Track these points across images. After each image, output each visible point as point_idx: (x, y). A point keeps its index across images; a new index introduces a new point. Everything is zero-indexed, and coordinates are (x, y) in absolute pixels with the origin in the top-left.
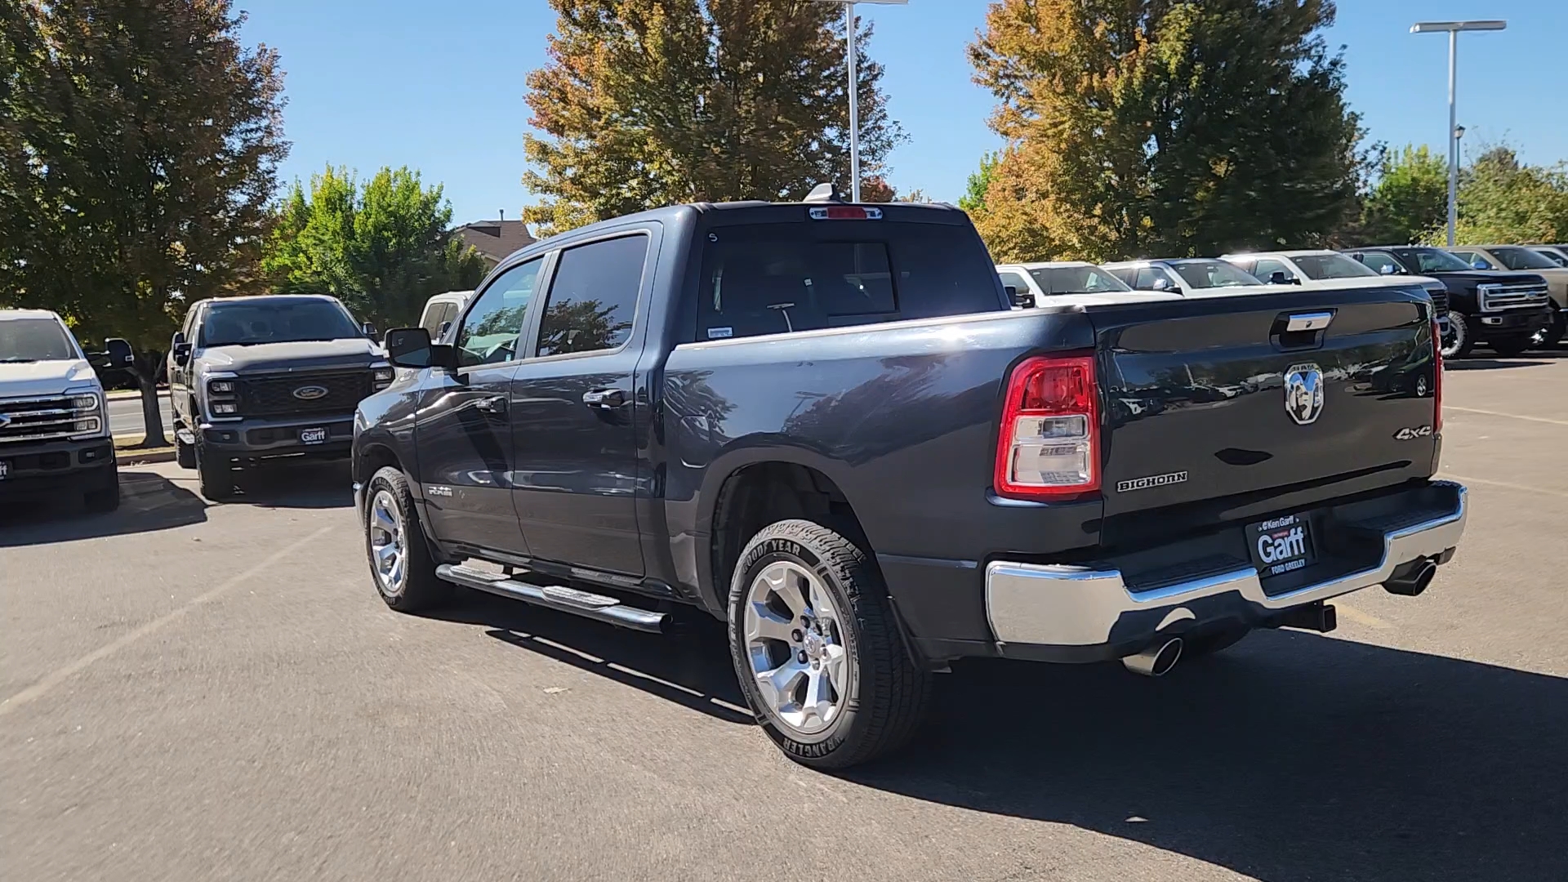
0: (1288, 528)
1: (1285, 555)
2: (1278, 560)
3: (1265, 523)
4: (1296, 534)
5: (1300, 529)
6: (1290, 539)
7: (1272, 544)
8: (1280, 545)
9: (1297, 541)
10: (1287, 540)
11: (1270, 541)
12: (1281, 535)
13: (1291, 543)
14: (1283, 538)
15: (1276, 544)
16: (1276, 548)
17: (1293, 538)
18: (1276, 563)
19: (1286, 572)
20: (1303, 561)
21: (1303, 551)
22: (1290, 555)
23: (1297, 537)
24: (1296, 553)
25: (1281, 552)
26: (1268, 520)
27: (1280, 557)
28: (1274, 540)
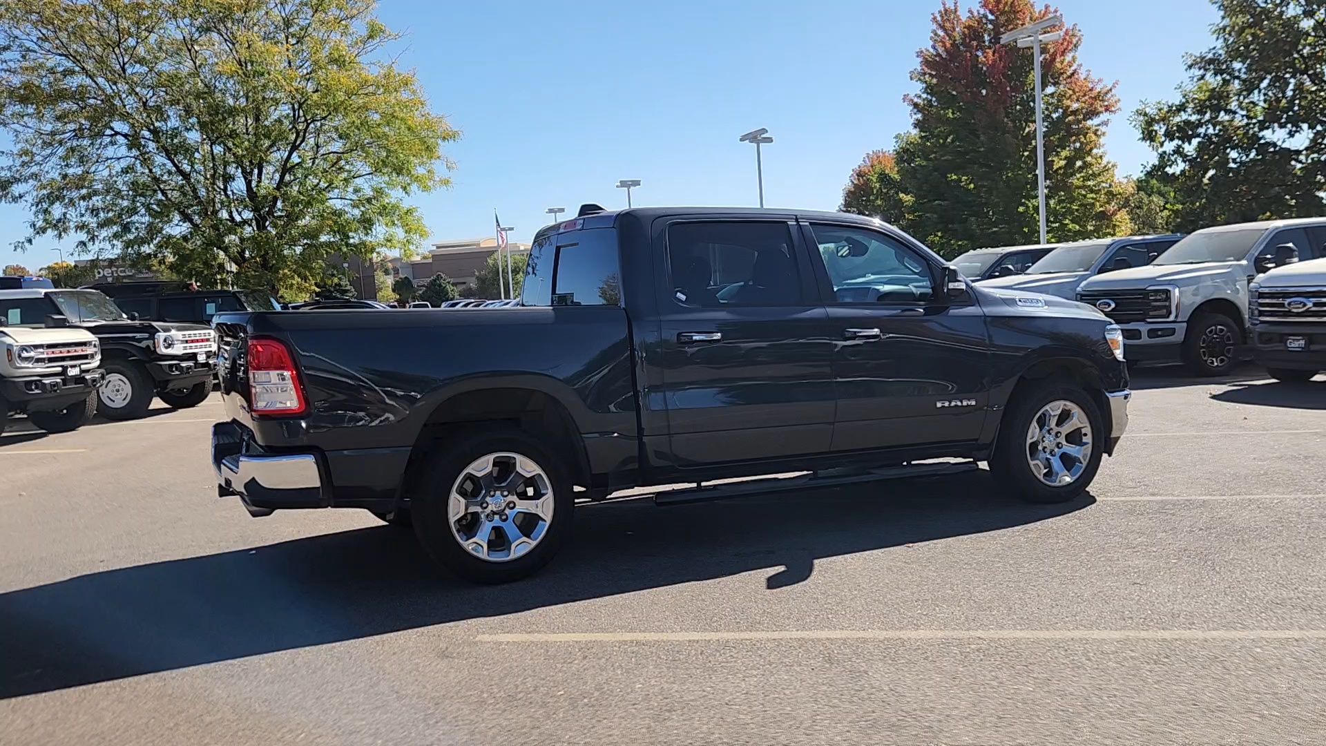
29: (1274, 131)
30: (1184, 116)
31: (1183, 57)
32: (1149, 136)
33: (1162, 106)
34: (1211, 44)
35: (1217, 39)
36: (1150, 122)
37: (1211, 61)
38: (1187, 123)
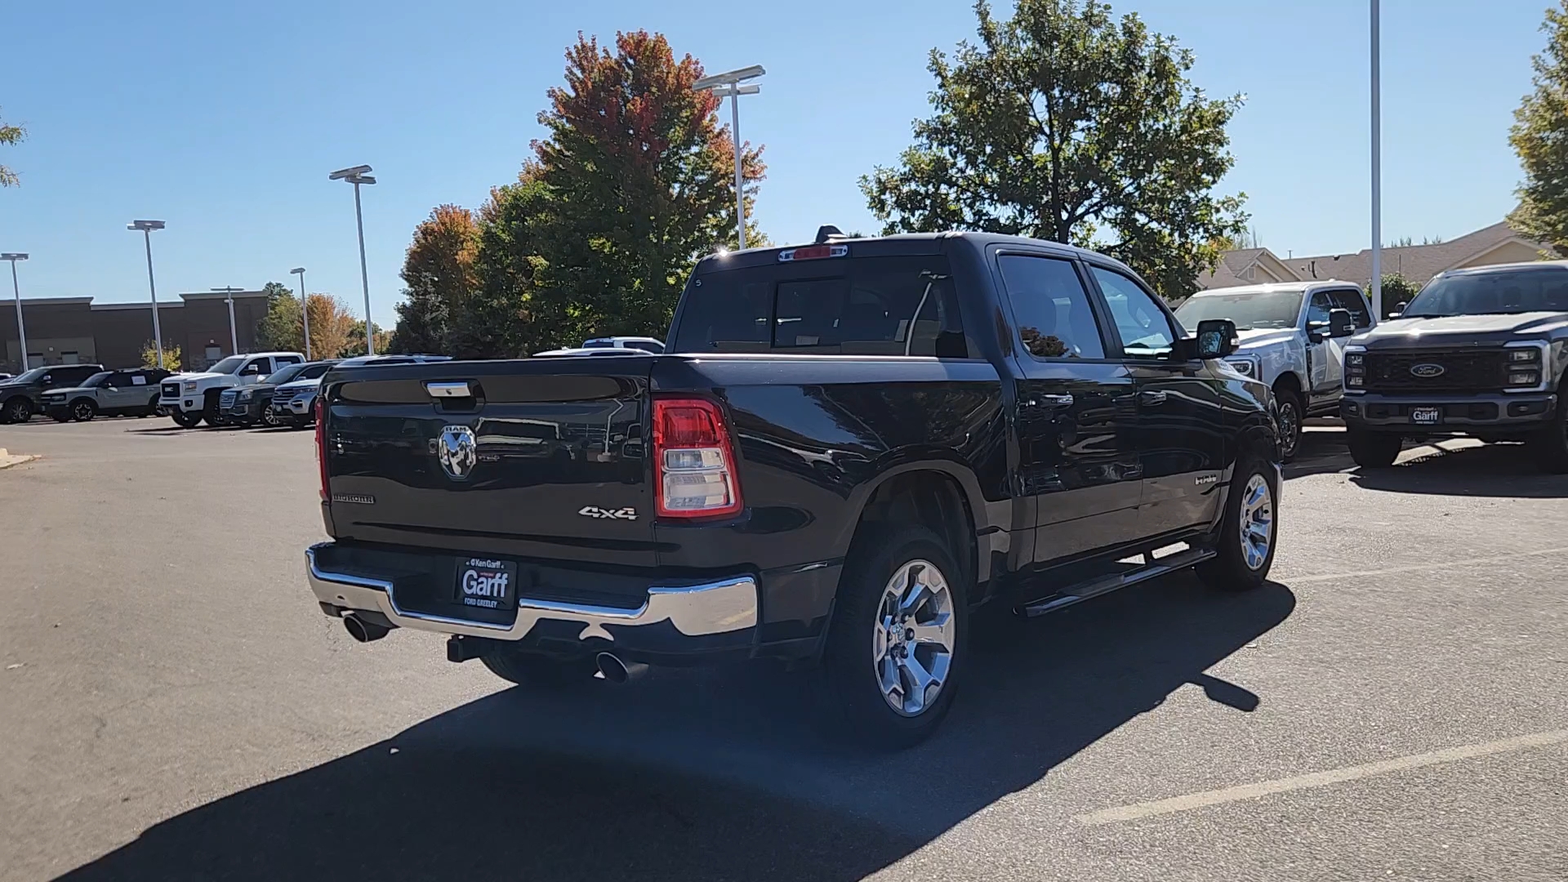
0: (495, 571)
1: (484, 593)
2: (477, 594)
3: (473, 560)
4: (501, 578)
5: (505, 576)
6: (493, 581)
7: (476, 580)
8: (482, 583)
9: (499, 585)
10: (491, 581)
11: (476, 576)
12: (486, 574)
13: (493, 585)
14: (487, 578)
15: (480, 580)
16: (478, 584)
17: (496, 581)
18: (472, 596)
19: (476, 606)
20: (496, 603)
21: (502, 595)
22: (489, 594)
23: (500, 581)
24: (495, 594)
25: (481, 589)
26: (477, 558)
27: (480, 593)
28: (479, 576)
29: (996, 208)
30: (913, 186)
31: (912, 123)
32: (879, 205)
33: (894, 173)
34: (930, 113)
35: (937, 108)
36: (883, 188)
37: (936, 131)
38: (916, 193)
